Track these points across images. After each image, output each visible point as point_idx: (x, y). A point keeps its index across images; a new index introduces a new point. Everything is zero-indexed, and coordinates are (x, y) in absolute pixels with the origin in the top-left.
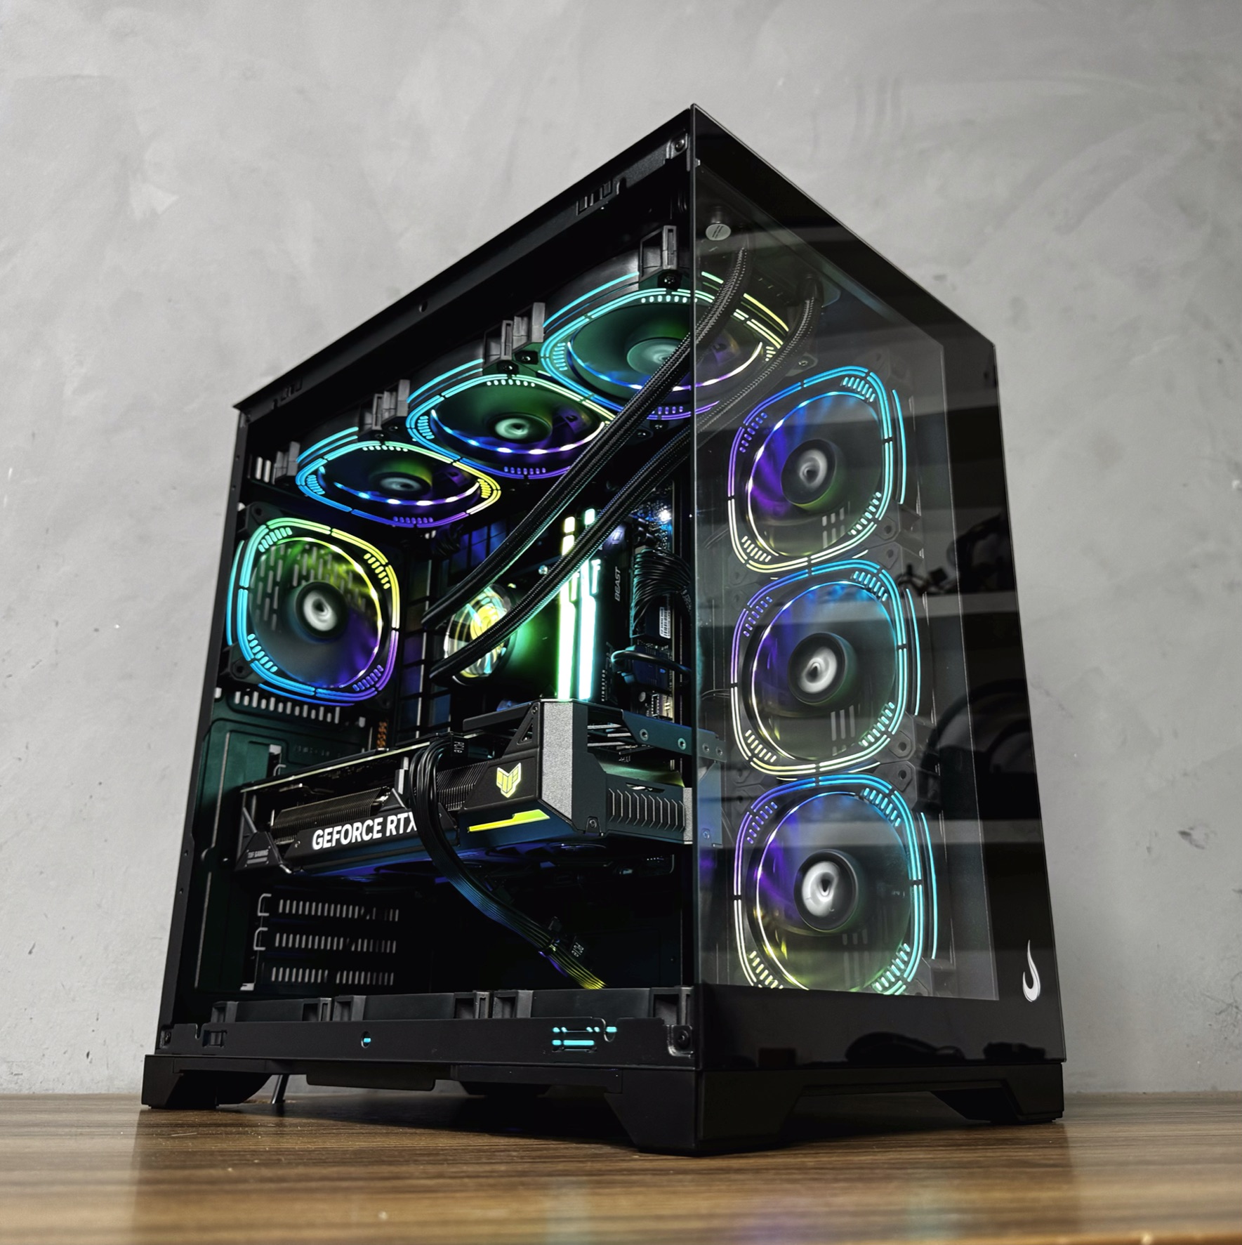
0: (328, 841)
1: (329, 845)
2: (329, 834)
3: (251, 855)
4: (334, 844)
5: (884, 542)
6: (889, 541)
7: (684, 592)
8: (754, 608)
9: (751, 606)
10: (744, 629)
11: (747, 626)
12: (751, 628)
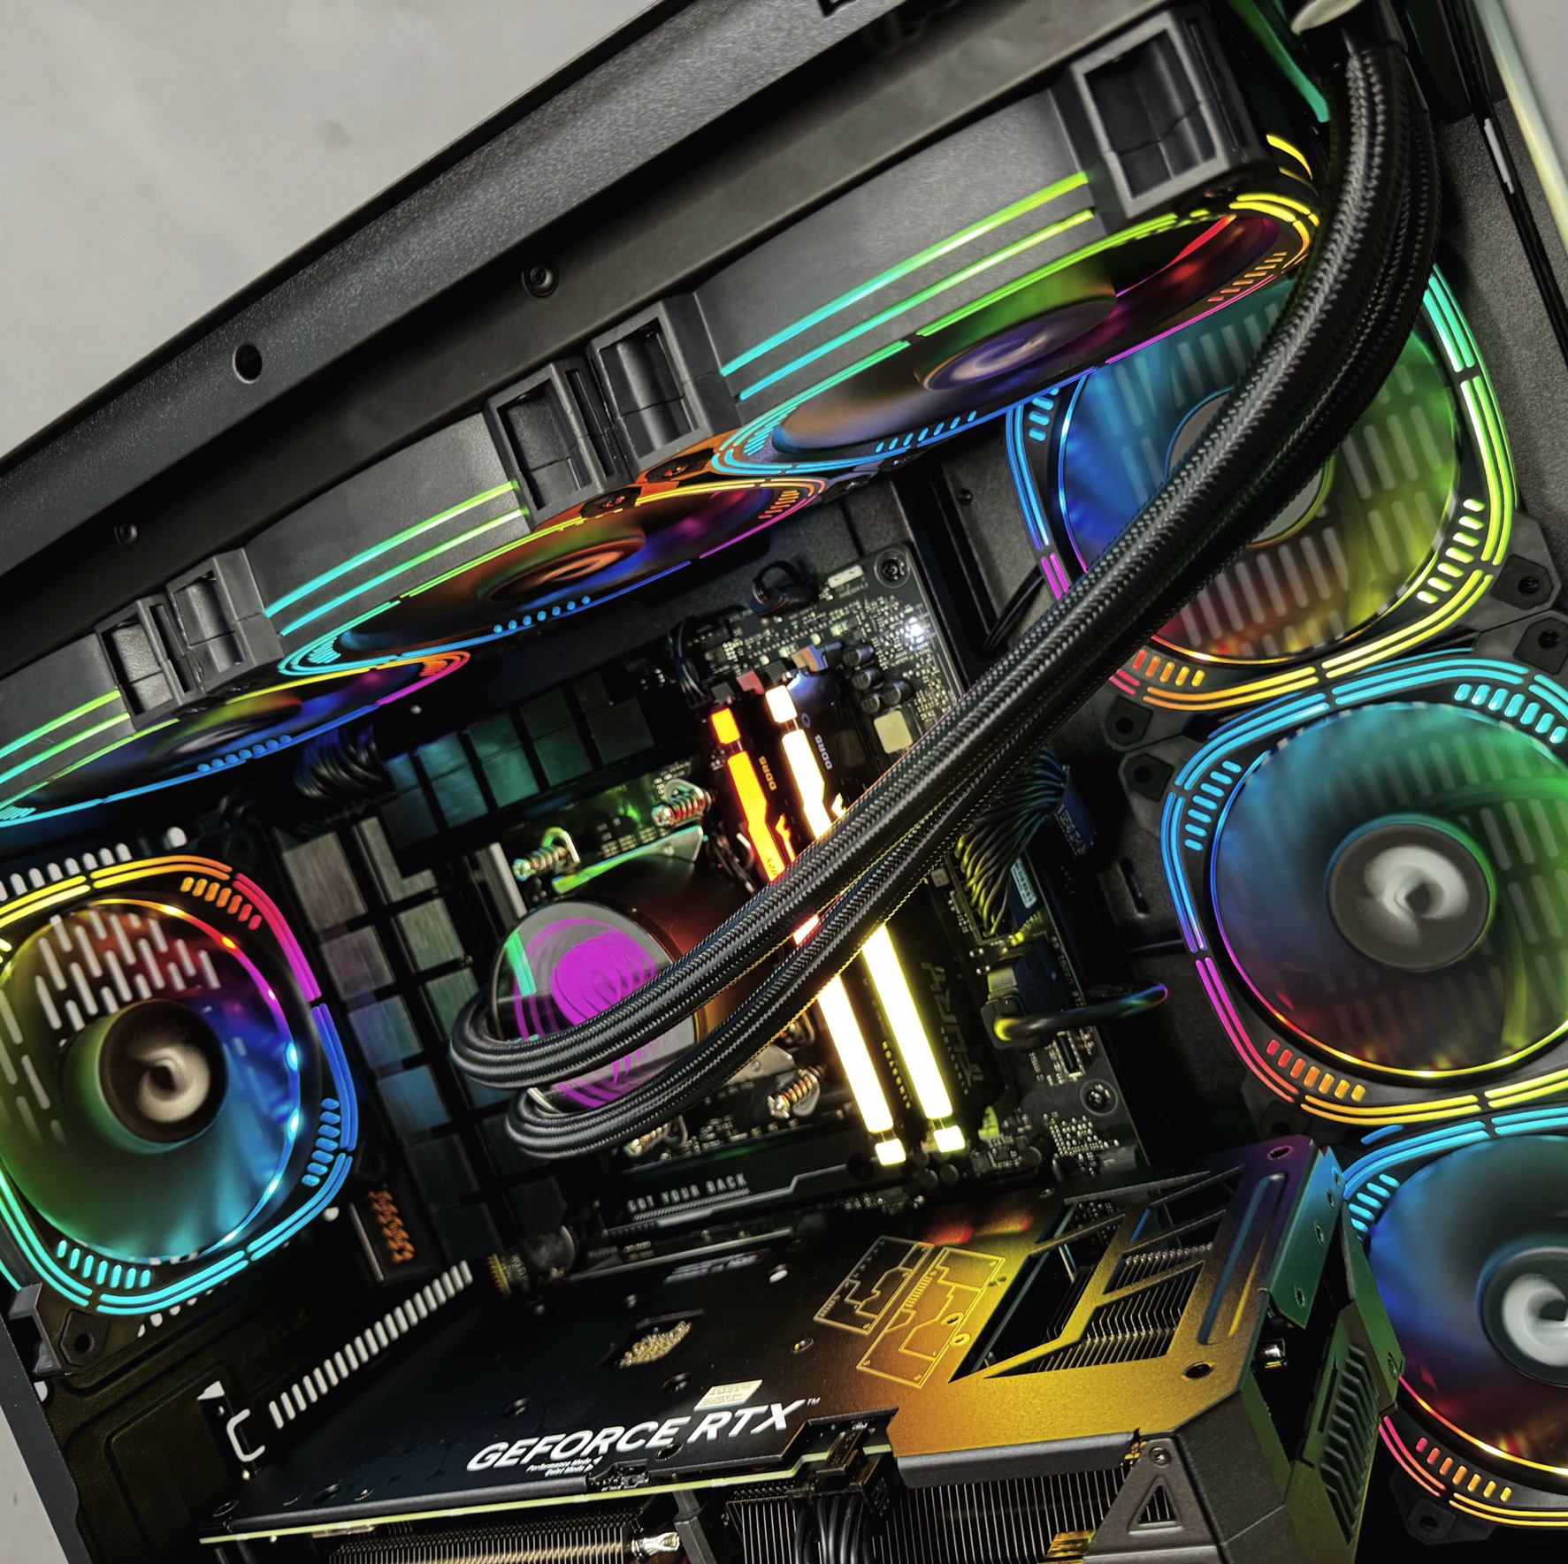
5: (1523, 613)
6: (1535, 609)
7: (1061, 809)
8: (1196, 790)
9: (1187, 787)
10: (1184, 835)
11: (1190, 828)
12: (1200, 832)
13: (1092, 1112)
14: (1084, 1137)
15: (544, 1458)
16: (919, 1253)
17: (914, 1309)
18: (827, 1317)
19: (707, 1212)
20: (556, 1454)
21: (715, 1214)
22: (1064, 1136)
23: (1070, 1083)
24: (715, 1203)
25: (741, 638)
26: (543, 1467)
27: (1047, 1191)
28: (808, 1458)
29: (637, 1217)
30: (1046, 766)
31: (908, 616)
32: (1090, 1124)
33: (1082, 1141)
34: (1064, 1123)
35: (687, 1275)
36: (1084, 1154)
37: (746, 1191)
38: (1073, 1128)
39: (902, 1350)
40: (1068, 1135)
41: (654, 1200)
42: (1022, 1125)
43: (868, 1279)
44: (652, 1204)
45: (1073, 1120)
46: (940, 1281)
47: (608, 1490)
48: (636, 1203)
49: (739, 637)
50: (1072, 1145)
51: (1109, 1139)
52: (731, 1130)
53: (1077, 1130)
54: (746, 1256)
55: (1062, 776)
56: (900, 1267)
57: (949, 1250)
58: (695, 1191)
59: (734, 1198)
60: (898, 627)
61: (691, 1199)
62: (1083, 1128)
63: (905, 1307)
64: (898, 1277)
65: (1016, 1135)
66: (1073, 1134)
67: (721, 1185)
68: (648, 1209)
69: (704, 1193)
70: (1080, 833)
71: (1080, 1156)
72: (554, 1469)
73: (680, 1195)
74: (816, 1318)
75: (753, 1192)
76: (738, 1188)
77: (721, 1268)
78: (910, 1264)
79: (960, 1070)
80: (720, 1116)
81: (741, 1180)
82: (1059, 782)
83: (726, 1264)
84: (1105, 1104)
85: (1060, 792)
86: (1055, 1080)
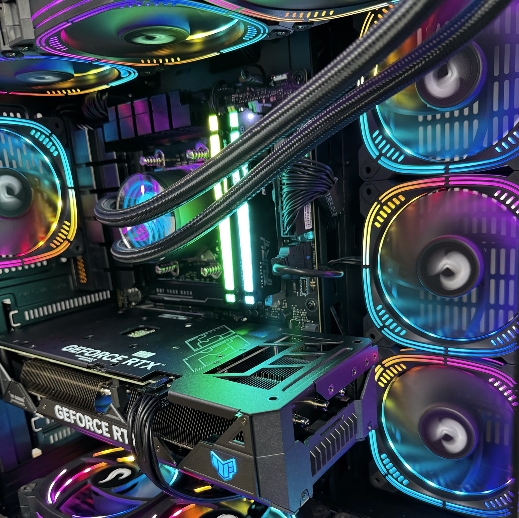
0: (67, 417)
1: (68, 420)
2: (66, 412)
3: (12, 396)
7: (328, 195)
8: (386, 203)
9: (383, 201)
10: (375, 220)
11: (378, 218)
12: (382, 221)
13: (308, 309)
14: (303, 316)
15: (82, 354)
16: (230, 333)
17: (213, 349)
18: (189, 343)
19: (179, 300)
20: (86, 354)
21: (181, 301)
22: (296, 314)
23: (303, 296)
24: (182, 298)
25: (239, 94)
26: (80, 356)
27: (280, 329)
28: (150, 381)
29: (159, 294)
30: (327, 175)
32: (306, 313)
33: (302, 317)
34: (298, 310)
35: (165, 317)
36: (301, 322)
37: (192, 297)
38: (300, 312)
39: (199, 360)
40: (298, 314)
41: (165, 290)
42: (284, 306)
43: (209, 336)
44: (164, 291)
45: (301, 310)
46: (228, 344)
47: (93, 370)
48: (159, 290)
49: (238, 93)
50: (298, 318)
51: (311, 320)
52: (195, 277)
53: (301, 313)
54: (185, 317)
55: (333, 182)
56: (221, 336)
57: (238, 335)
58: (177, 292)
59: (188, 298)
61: (175, 294)
62: (304, 313)
63: (212, 348)
64: (217, 338)
65: (282, 308)
66: (300, 314)
67: (185, 293)
68: (162, 293)
69: (179, 294)
70: (335, 207)
71: (300, 322)
72: (82, 358)
73: (172, 292)
74: (186, 342)
75: (194, 299)
76: (190, 295)
77: (175, 318)
78: (223, 336)
79: (263, 279)
80: (193, 271)
81: (191, 293)
82: (330, 183)
83: (177, 317)
84: (312, 308)
85: (330, 188)
86: (299, 294)
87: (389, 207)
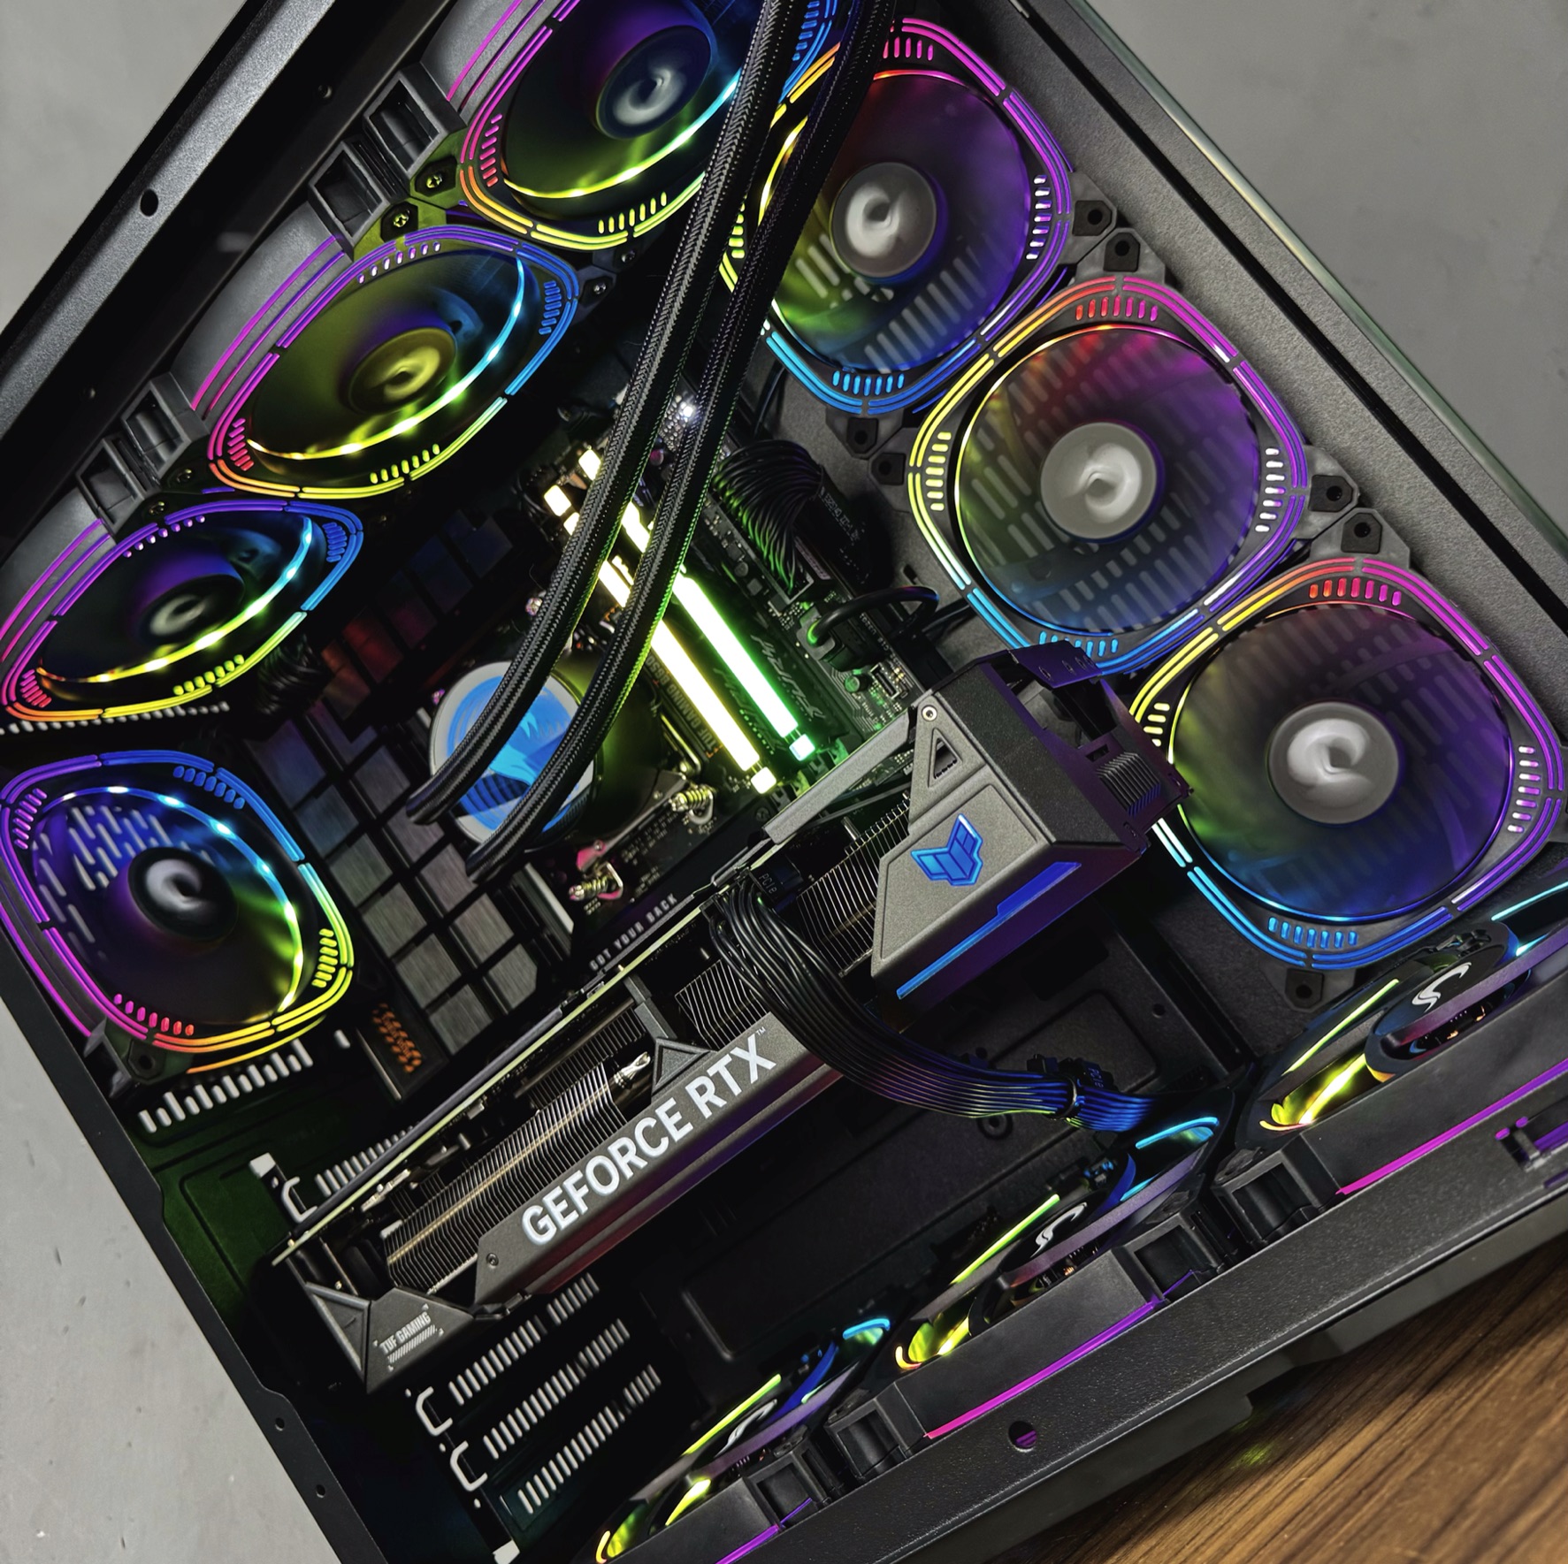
0: (565, 1214)
1: (573, 1216)
2: (557, 1201)
3: (389, 1344)
4: (584, 1208)
5: (1098, 238)
6: (1105, 232)
7: (823, 492)
8: (926, 464)
9: (919, 464)
10: (928, 502)
11: (931, 495)
12: (939, 495)
31: (678, 404)
44: (609, 955)
48: (595, 959)
60: (674, 417)
87: (936, 465)
